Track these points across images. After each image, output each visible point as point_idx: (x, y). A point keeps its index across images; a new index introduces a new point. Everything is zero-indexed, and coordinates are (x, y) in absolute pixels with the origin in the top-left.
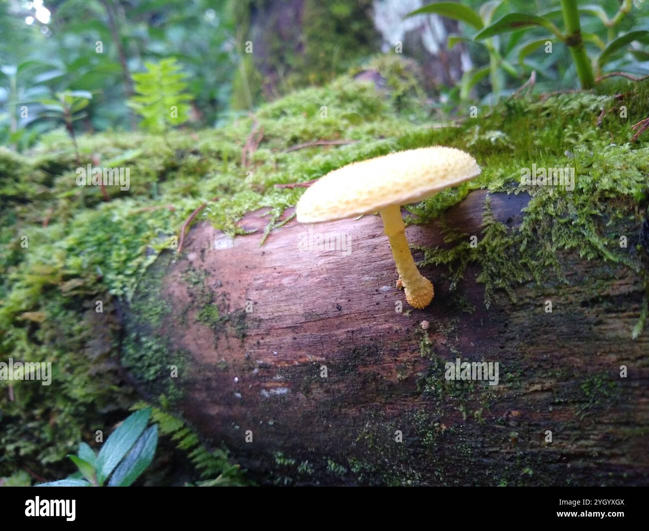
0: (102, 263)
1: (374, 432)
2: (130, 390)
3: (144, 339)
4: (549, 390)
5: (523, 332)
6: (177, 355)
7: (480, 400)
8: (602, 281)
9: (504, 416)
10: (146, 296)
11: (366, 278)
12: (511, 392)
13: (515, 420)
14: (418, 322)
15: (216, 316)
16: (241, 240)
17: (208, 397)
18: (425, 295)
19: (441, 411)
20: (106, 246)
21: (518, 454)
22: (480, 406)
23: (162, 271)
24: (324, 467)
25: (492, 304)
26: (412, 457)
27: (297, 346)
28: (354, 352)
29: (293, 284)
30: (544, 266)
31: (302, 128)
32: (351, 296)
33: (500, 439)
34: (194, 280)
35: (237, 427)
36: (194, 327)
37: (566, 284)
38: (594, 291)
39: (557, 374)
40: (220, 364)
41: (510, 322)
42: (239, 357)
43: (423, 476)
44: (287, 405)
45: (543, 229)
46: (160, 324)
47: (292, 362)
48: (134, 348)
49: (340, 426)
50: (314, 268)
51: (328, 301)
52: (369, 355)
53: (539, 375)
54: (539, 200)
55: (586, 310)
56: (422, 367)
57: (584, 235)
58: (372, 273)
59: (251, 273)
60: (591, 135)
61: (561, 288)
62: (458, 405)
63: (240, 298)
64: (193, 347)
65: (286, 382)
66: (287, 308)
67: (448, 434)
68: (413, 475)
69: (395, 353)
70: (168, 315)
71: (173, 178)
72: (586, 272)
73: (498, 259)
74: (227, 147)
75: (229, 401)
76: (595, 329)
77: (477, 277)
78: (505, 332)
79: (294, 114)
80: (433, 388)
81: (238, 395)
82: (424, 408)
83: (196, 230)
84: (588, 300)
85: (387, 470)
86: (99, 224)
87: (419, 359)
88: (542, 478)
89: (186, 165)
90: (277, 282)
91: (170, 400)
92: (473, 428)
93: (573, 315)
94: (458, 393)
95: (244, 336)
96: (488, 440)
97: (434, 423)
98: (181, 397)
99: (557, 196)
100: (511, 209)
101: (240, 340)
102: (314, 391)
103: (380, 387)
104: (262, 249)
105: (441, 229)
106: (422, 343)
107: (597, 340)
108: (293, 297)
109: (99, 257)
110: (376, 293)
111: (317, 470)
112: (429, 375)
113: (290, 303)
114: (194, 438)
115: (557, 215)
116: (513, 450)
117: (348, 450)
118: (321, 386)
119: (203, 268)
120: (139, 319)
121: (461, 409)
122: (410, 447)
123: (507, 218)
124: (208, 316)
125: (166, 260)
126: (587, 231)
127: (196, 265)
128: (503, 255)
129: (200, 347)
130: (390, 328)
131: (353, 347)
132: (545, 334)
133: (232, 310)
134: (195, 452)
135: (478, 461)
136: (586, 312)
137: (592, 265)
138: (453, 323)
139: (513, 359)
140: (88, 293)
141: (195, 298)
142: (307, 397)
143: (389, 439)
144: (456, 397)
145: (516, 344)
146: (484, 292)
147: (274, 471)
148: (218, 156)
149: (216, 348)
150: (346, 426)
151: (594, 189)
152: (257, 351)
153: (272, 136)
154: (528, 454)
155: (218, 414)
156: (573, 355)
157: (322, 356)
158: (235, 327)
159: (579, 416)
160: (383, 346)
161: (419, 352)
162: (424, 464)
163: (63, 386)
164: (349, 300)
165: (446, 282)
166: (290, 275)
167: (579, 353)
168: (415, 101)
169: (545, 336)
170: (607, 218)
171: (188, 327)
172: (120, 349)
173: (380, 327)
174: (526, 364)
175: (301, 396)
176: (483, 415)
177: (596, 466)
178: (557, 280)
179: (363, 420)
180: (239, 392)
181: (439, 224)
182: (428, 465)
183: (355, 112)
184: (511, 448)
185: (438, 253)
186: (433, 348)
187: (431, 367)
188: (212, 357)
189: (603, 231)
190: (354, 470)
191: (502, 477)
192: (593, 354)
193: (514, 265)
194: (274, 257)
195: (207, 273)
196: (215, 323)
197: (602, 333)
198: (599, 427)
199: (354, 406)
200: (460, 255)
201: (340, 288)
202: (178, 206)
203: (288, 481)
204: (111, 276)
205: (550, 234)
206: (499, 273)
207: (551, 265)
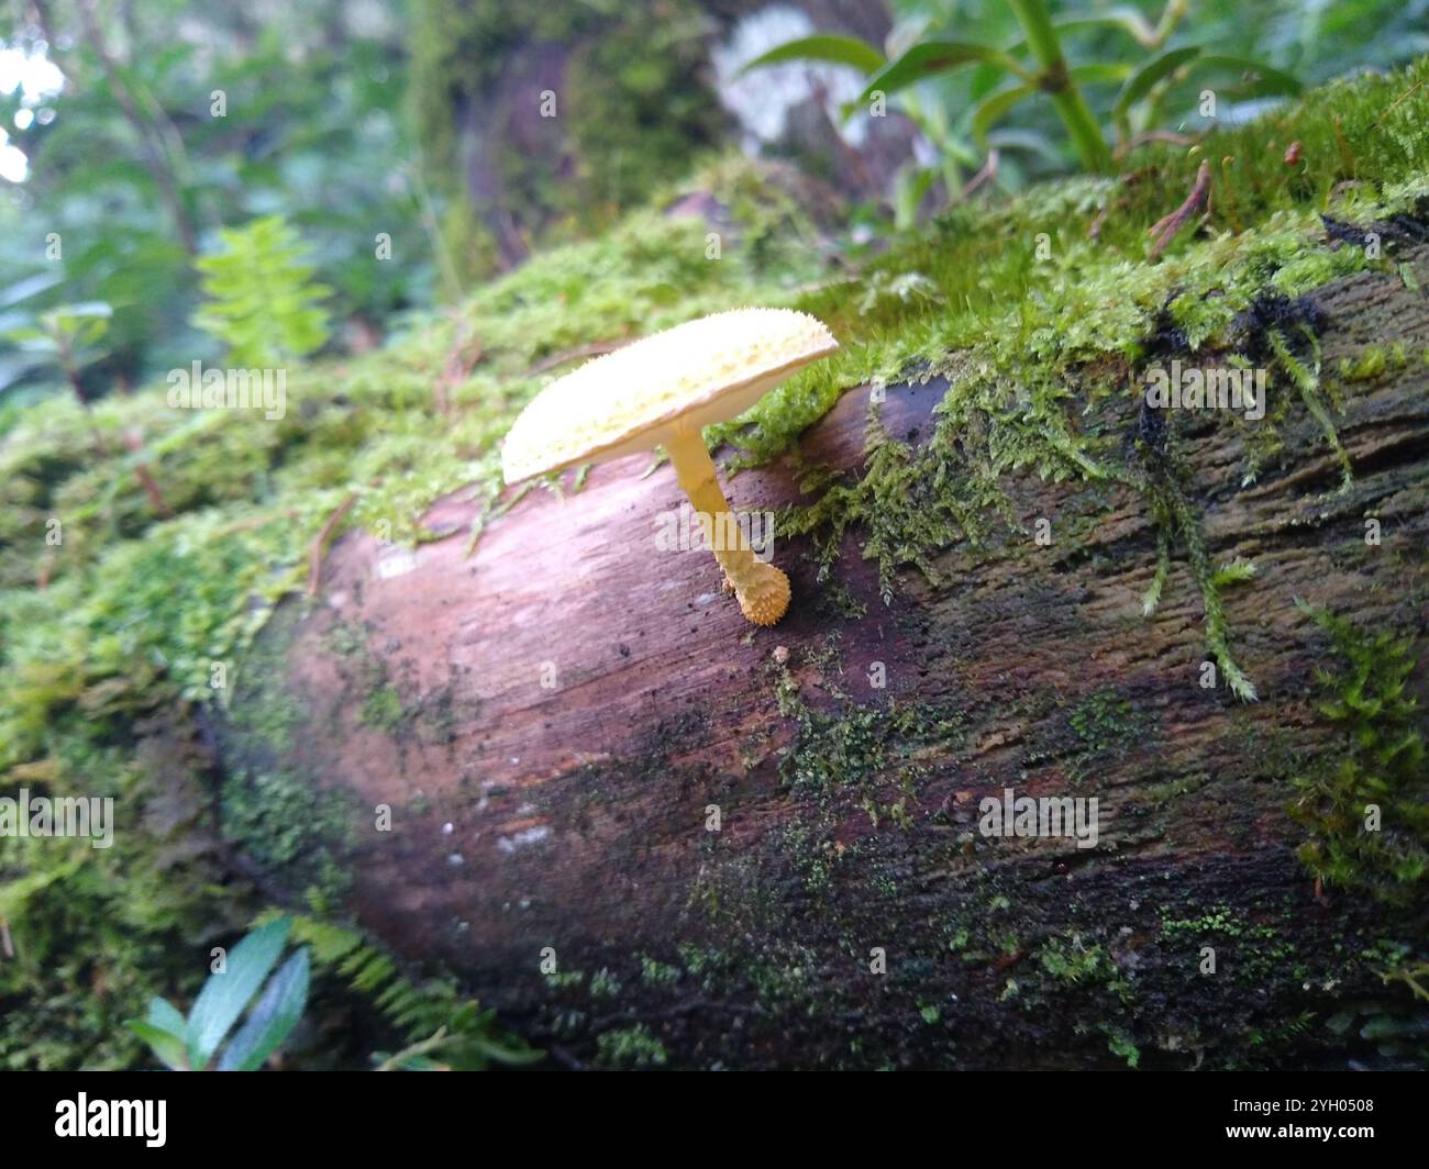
0: (163, 641)
1: (716, 882)
2: (247, 887)
3: (262, 780)
4: (1018, 741)
5: (956, 637)
6: (330, 799)
7: (899, 783)
8: (1086, 518)
9: (945, 805)
10: (256, 693)
11: (670, 585)
12: (951, 757)
13: (964, 810)
14: (769, 652)
15: (396, 710)
16: (429, 552)
17: (399, 875)
18: (774, 596)
19: (830, 817)
20: (168, 607)
21: (979, 874)
22: (900, 794)
23: (283, 637)
24: (638, 977)
25: (895, 596)
26: (794, 921)
27: (554, 740)
28: (660, 730)
29: (535, 622)
30: (980, 509)
31: (557, 325)
32: (644, 625)
33: (944, 852)
34: (346, 645)
35: (464, 925)
36: (357, 738)
37: (1025, 535)
38: (1073, 540)
39: (1027, 708)
40: (414, 802)
41: (932, 623)
42: (448, 782)
43: (819, 953)
44: (549, 860)
45: (973, 439)
46: (290, 743)
47: (548, 773)
48: (245, 800)
49: (653, 883)
50: (572, 582)
51: (602, 641)
52: (688, 732)
53: (997, 714)
54: (962, 385)
55: (1063, 578)
56: (786, 737)
57: (1046, 439)
58: (680, 574)
59: (455, 612)
60: (1079, 258)
61: (1016, 545)
62: (860, 799)
63: (436, 665)
64: (358, 780)
65: (543, 815)
66: (529, 669)
67: (850, 861)
68: (801, 956)
69: (734, 719)
70: (304, 723)
71: (300, 457)
72: (1058, 506)
73: (897, 510)
74: (406, 382)
75: (442, 876)
76: (1083, 609)
77: (863, 549)
78: (924, 643)
79: (541, 300)
80: (810, 774)
81: (456, 859)
82: (801, 816)
83: (342, 548)
84: (1064, 558)
85: (753, 957)
86: (152, 567)
87: (778, 722)
88: (1027, 913)
89: (323, 429)
90: (503, 624)
91: (329, 896)
92: (892, 841)
93: (1040, 591)
94: (855, 775)
95: (453, 738)
96: (922, 858)
97: (822, 843)
98: (349, 884)
99: (995, 373)
100: (914, 413)
101: (445, 749)
102: (596, 823)
103: (716, 790)
104: (472, 563)
105: (793, 469)
106: (779, 690)
107: (1089, 630)
108: (538, 645)
109: (156, 630)
110: (688, 610)
111: (626, 985)
112: (800, 750)
113: (532, 658)
114: (386, 964)
115: (996, 410)
116: (971, 868)
117: (675, 929)
118: (608, 810)
119: (362, 619)
120: (250, 741)
121: (866, 805)
122: (785, 901)
123: (910, 430)
124: (380, 712)
125: (288, 615)
126: (1051, 429)
127: (347, 615)
128: (905, 499)
129: (371, 775)
130: (721, 673)
131: (656, 721)
132: (997, 636)
133: (425, 691)
134: (390, 992)
135: (913, 903)
136: (1065, 580)
137: (1065, 491)
138: (830, 643)
139: (946, 692)
140: (142, 704)
141: (352, 678)
142: (585, 836)
143: (746, 891)
144: (855, 783)
145: (946, 662)
146: (877, 575)
147: (549, 1003)
148: (387, 402)
149: (403, 771)
150: (664, 881)
151: (1059, 351)
152: (481, 763)
153: (500, 350)
154: (995, 872)
155: (425, 906)
156: (1049, 667)
157: (602, 750)
158: (433, 723)
159: (1074, 779)
160: (712, 709)
161: (777, 709)
162: (817, 929)
163: (111, 905)
164: (642, 634)
165: (812, 567)
166: (529, 604)
167: (1060, 660)
168: (794, 244)
169: (997, 640)
170: (1083, 400)
171: (346, 741)
172: (216, 809)
173: (702, 674)
174: (971, 699)
175: (574, 836)
176: (908, 810)
177: (1116, 869)
178: (1007, 531)
179: (694, 861)
180: (456, 852)
181: (789, 461)
182: (825, 932)
183: (665, 281)
184: (966, 865)
185: (791, 515)
186: (800, 696)
187: (801, 733)
188: (397, 791)
189: (1079, 425)
190: (693, 969)
191: (958, 925)
192: (1085, 659)
193: (928, 516)
194: (493, 575)
195: (370, 627)
196: (395, 723)
197: (1095, 617)
198: (1113, 794)
199: (673, 839)
200: (829, 512)
201: (624, 612)
202: (305, 508)
203: (577, 1020)
204: (182, 664)
205: (986, 447)
206: (901, 534)
207: (992, 504)
